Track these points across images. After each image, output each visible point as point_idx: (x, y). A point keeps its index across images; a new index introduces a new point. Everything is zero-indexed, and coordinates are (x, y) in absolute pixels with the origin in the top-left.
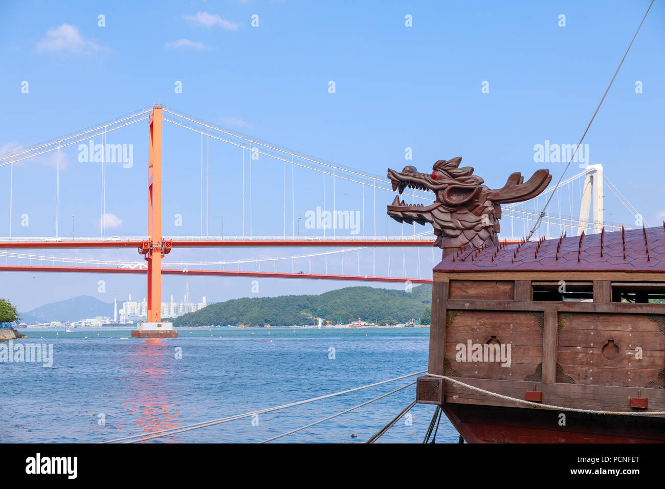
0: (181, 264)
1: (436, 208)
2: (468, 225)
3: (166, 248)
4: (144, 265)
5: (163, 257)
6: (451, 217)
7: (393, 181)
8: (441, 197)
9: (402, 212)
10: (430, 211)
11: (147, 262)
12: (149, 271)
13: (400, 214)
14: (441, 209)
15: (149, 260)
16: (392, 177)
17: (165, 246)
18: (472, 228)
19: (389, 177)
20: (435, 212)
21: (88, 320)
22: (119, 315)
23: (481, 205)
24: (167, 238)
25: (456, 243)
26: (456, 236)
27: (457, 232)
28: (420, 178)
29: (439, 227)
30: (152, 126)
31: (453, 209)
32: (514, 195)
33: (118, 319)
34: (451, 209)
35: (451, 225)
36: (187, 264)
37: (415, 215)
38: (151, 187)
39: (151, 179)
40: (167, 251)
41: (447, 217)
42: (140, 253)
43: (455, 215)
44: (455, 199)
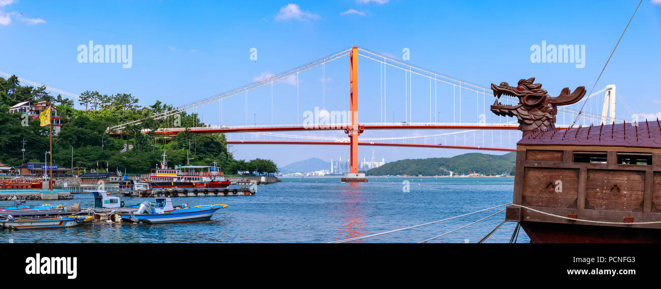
0: (370, 139)
1: (520, 107)
2: (537, 117)
4: (348, 140)
5: (359, 135)
6: (528, 113)
7: (494, 91)
8: (522, 101)
9: (499, 109)
10: (516, 109)
11: (350, 138)
12: (351, 144)
13: (498, 110)
14: (522, 108)
15: (351, 137)
16: (494, 88)
17: (360, 129)
18: (540, 119)
19: (492, 89)
20: (519, 110)
21: (316, 172)
22: (334, 169)
23: (546, 106)
24: (361, 124)
25: (531, 128)
26: (531, 124)
27: (532, 122)
28: (510, 89)
29: (521, 119)
30: (352, 59)
31: (529, 108)
32: (564, 100)
33: (334, 171)
34: (528, 108)
35: (528, 117)
36: (373, 139)
37: (507, 111)
38: (352, 94)
39: (352, 89)
40: (361, 132)
41: (526, 113)
42: (346, 133)
43: (530, 111)
44: (530, 103)
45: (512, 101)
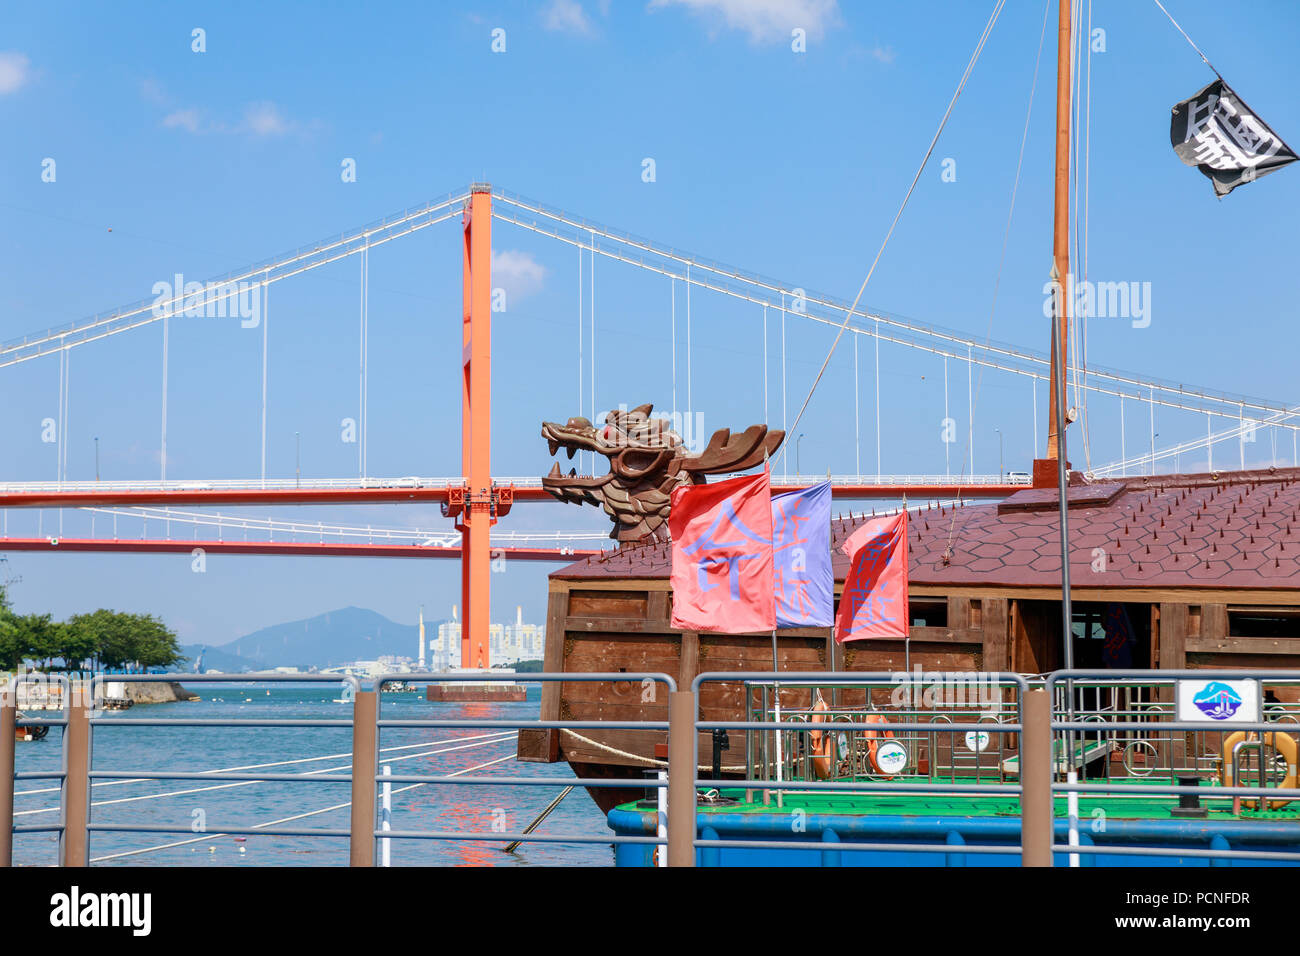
0: (558, 536)
1: (609, 482)
2: (651, 507)
3: (501, 504)
4: (454, 540)
5: (493, 522)
6: (630, 494)
7: (550, 441)
8: (615, 466)
9: (562, 488)
10: (600, 487)
11: (459, 536)
12: (464, 553)
13: (559, 490)
14: (615, 483)
15: (464, 530)
16: (548, 435)
17: (499, 499)
18: (655, 513)
19: (544, 435)
20: (608, 488)
21: (360, 665)
22: (429, 653)
23: (672, 478)
24: (503, 482)
25: (634, 534)
26: (634, 525)
27: (636, 519)
28: (589, 437)
29: (611, 511)
30: (468, 232)
31: (632, 485)
32: (718, 463)
33: (429, 660)
34: (629, 483)
35: (630, 507)
36: (571, 536)
37: (579, 492)
38: (467, 368)
39: (467, 350)
40: (503, 510)
41: (626, 496)
42: (444, 514)
43: (635, 491)
44: (632, 471)
45: (592, 467)
